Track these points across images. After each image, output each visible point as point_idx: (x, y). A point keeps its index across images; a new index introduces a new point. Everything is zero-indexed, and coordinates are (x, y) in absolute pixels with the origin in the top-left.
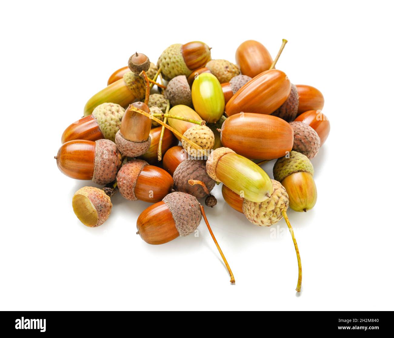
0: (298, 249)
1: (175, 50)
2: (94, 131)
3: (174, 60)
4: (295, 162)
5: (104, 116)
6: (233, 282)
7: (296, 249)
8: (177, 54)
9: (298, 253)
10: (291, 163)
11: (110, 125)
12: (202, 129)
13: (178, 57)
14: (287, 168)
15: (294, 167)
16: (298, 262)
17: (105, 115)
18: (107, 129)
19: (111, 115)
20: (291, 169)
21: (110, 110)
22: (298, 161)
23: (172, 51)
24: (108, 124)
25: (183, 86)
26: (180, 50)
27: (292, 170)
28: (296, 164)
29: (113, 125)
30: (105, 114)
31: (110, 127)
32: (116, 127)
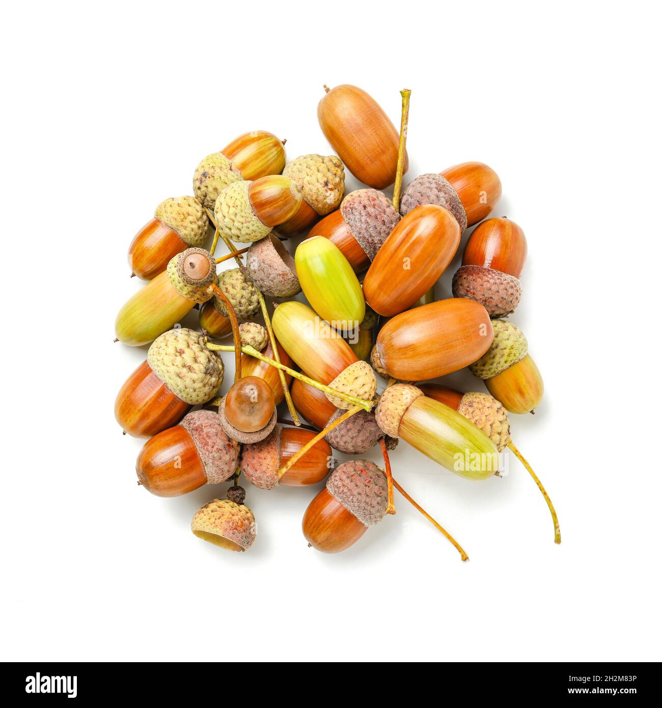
0: (543, 489)
1: (243, 214)
2: (171, 406)
3: (248, 231)
4: (503, 356)
5: (179, 379)
6: (465, 558)
7: (541, 489)
8: (249, 219)
9: (545, 494)
10: (497, 359)
11: (195, 390)
12: (356, 378)
13: (253, 225)
14: (492, 368)
15: (502, 363)
16: (549, 506)
17: (180, 377)
18: (191, 396)
19: (190, 374)
20: (498, 368)
21: (184, 366)
22: (505, 351)
23: (238, 216)
24: (191, 390)
25: (280, 275)
26: (250, 211)
27: (500, 369)
28: (505, 358)
29: (200, 388)
30: (178, 375)
31: (196, 392)
32: (205, 387)
